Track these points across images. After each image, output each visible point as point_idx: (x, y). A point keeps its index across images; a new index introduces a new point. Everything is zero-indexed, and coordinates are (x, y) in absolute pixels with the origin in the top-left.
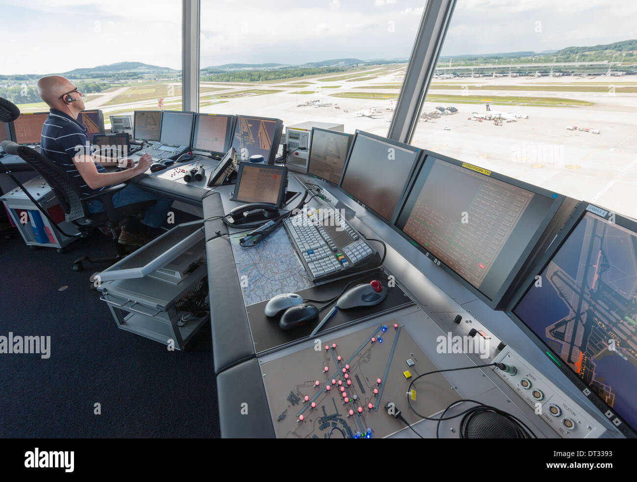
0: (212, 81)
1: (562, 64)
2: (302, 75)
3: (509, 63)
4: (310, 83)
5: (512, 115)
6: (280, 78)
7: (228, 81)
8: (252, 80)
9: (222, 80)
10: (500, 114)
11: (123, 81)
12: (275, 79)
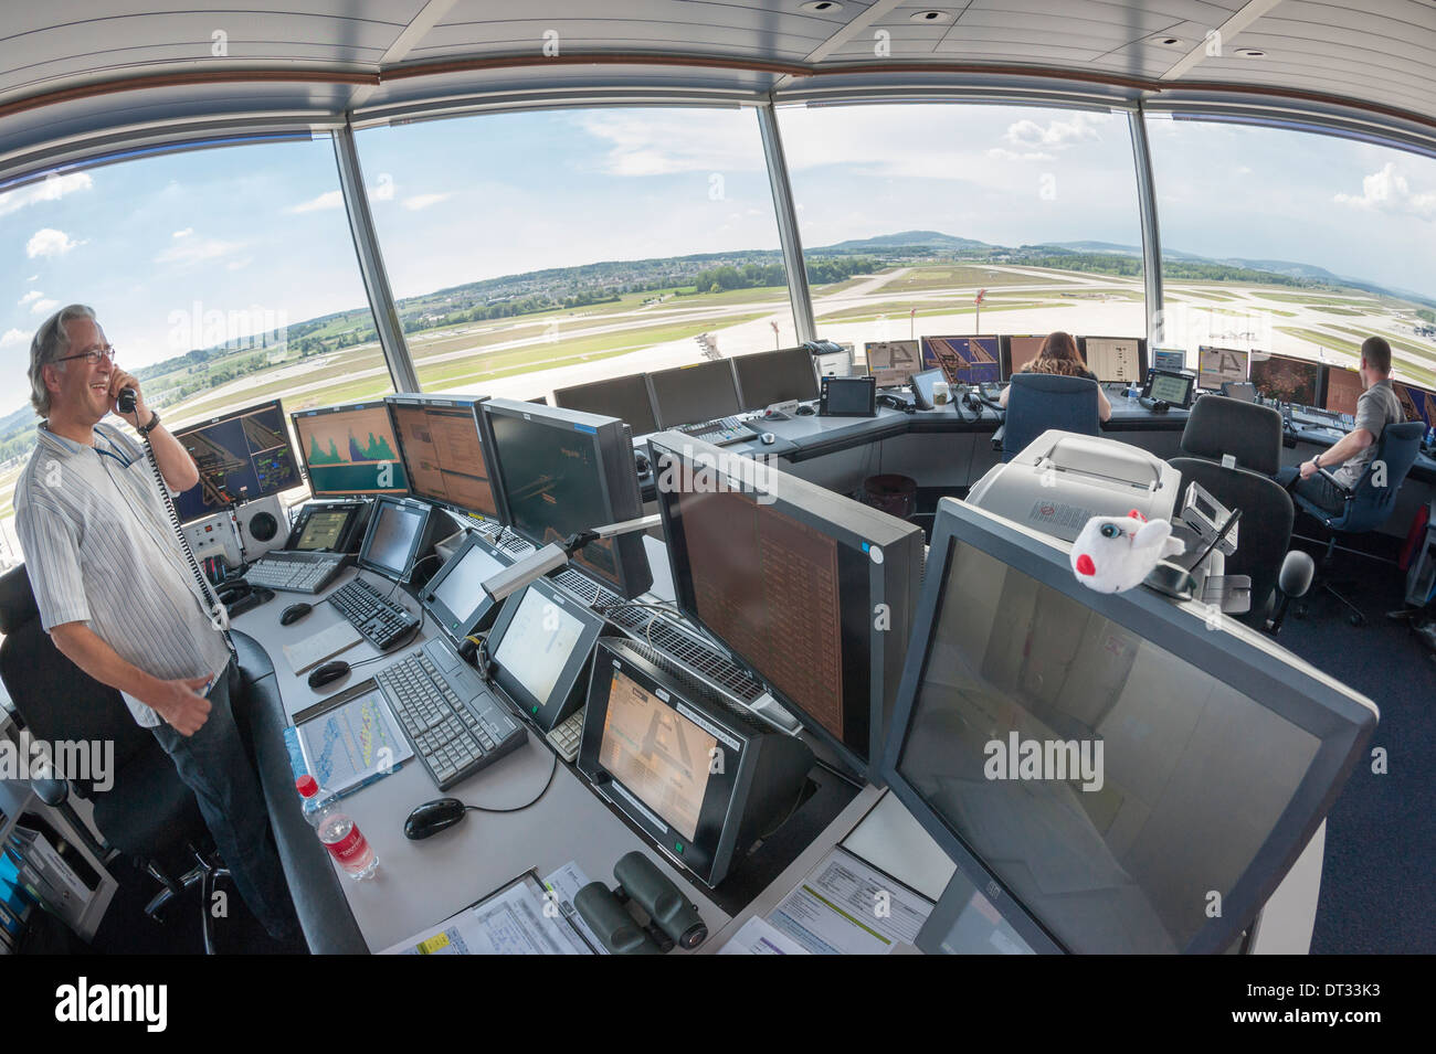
0: (1049, 266)
2: (1221, 278)
4: (1237, 297)
6: (1178, 277)
7: (1078, 269)
8: (1123, 273)
9: (1068, 267)
11: (905, 259)
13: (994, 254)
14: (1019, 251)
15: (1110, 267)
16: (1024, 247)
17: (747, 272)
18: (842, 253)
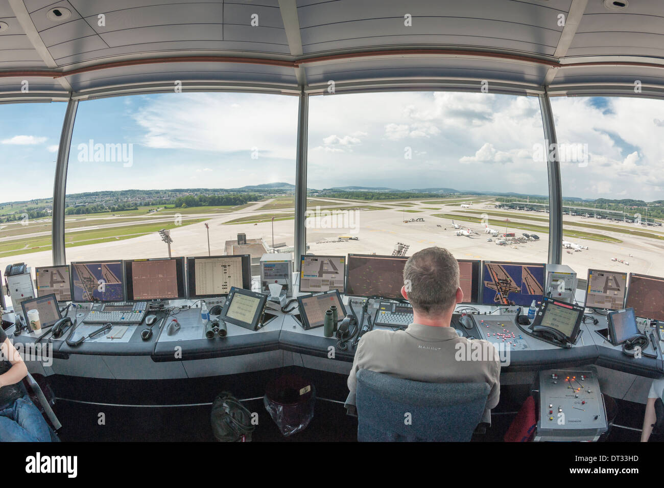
0: (335, 197)
1: (601, 210)
2: (408, 198)
3: (569, 204)
4: (414, 204)
5: (577, 246)
6: (389, 199)
7: (347, 198)
8: (366, 199)
9: (342, 197)
10: (570, 244)
11: (272, 195)
12: (384, 199)
13: (312, 193)
14: (322, 191)
15: (361, 197)
16: (324, 190)
17: (200, 199)
18: (245, 191)
